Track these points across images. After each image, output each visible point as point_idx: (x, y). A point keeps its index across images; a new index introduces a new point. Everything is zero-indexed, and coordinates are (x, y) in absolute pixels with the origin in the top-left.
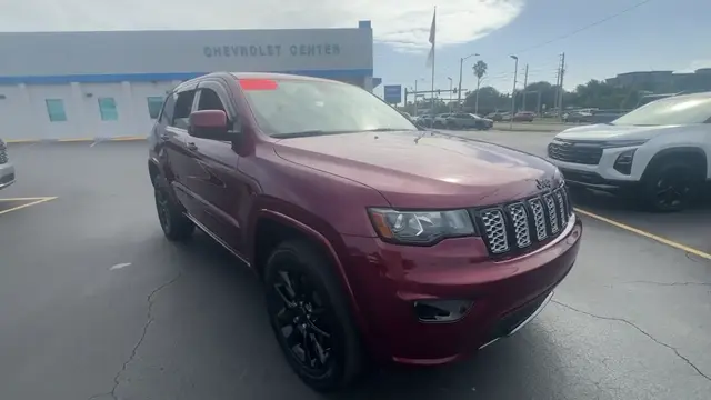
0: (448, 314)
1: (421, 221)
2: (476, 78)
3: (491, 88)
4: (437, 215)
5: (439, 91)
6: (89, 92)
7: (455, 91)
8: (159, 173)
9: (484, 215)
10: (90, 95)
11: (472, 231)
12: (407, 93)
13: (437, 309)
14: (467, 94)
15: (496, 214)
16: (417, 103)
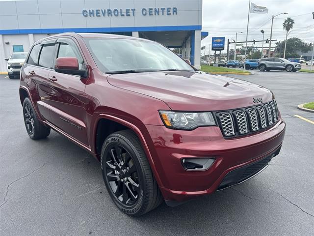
0: (202, 167)
1: (187, 119)
2: (285, 30)
3: (297, 39)
4: (195, 114)
5: (254, 42)
6: (7, 41)
7: (267, 41)
8: (28, 96)
9: (221, 115)
10: (8, 43)
11: (214, 123)
12: (229, 43)
13: (196, 165)
14: (277, 44)
15: (227, 115)
16: (237, 50)
